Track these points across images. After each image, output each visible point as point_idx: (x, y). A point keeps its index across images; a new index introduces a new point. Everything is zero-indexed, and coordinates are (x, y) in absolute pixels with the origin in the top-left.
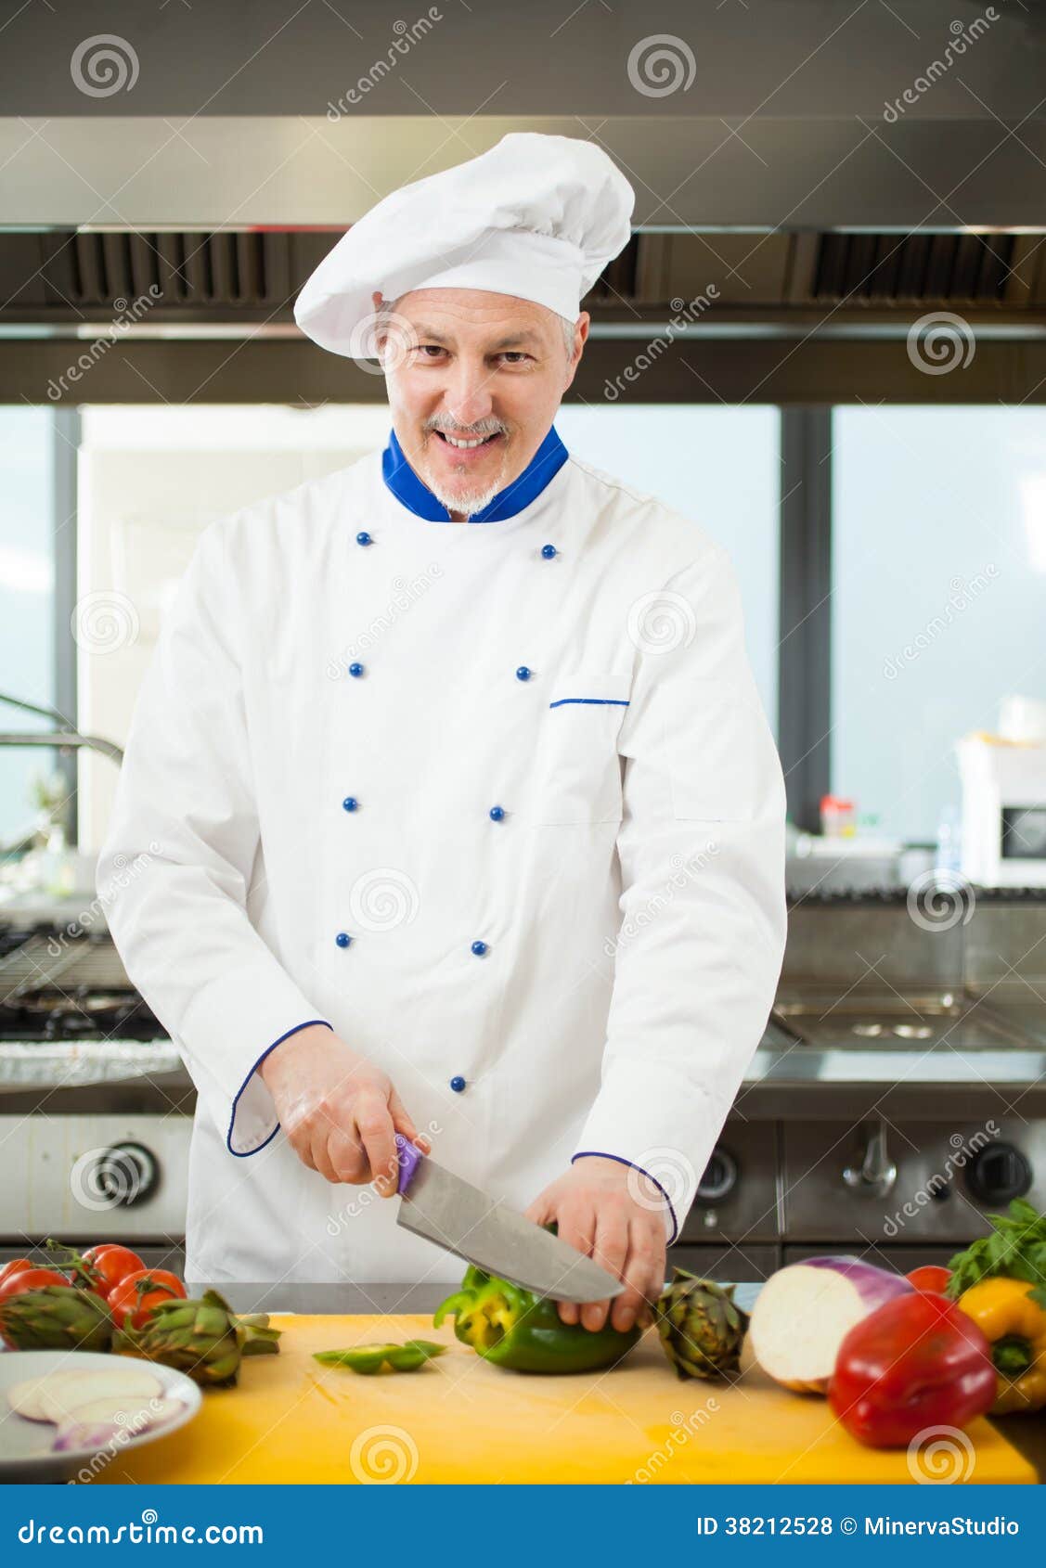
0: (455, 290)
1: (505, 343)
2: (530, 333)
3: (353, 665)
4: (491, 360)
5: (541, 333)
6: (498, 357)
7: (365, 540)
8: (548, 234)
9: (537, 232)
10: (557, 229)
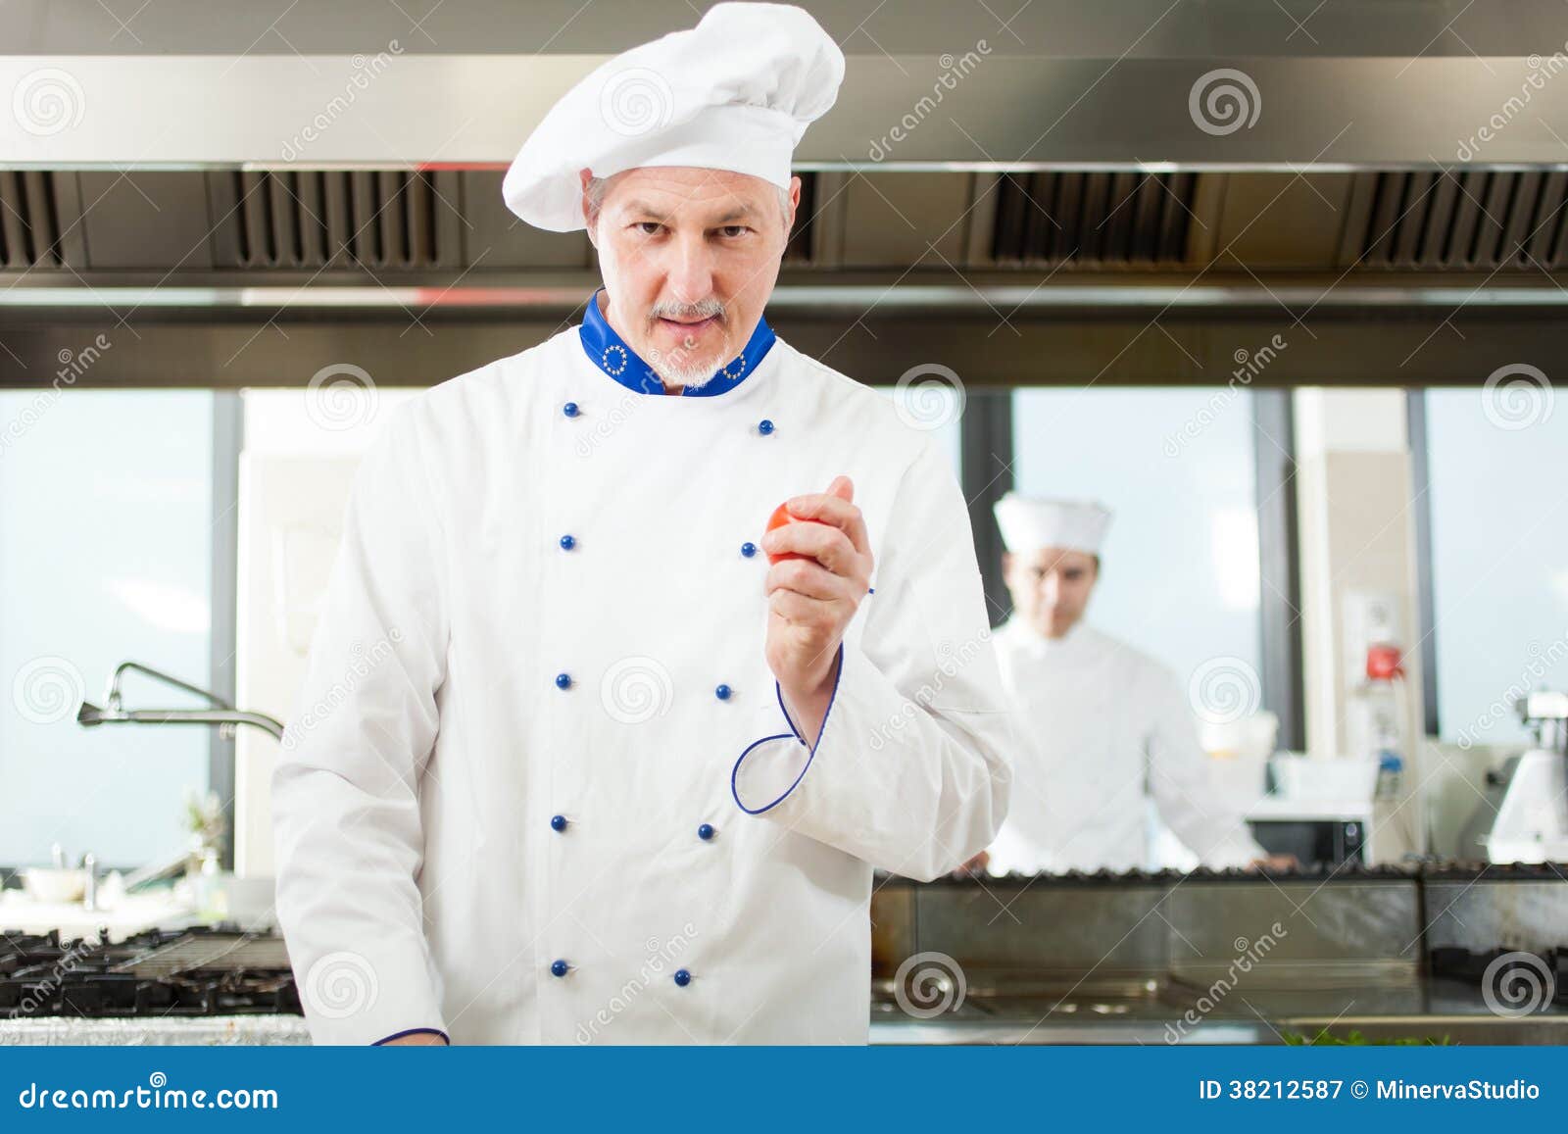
0: (673, 168)
1: (727, 218)
2: (750, 207)
3: (565, 537)
4: (712, 235)
5: (760, 205)
6: (720, 232)
7: (572, 410)
8: (762, 106)
9: (752, 104)
10: (771, 101)
